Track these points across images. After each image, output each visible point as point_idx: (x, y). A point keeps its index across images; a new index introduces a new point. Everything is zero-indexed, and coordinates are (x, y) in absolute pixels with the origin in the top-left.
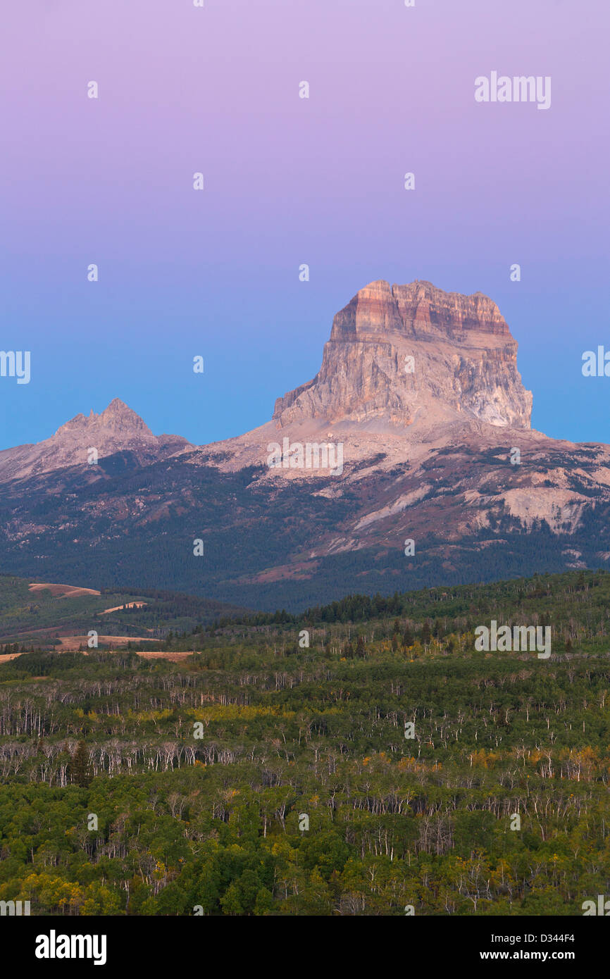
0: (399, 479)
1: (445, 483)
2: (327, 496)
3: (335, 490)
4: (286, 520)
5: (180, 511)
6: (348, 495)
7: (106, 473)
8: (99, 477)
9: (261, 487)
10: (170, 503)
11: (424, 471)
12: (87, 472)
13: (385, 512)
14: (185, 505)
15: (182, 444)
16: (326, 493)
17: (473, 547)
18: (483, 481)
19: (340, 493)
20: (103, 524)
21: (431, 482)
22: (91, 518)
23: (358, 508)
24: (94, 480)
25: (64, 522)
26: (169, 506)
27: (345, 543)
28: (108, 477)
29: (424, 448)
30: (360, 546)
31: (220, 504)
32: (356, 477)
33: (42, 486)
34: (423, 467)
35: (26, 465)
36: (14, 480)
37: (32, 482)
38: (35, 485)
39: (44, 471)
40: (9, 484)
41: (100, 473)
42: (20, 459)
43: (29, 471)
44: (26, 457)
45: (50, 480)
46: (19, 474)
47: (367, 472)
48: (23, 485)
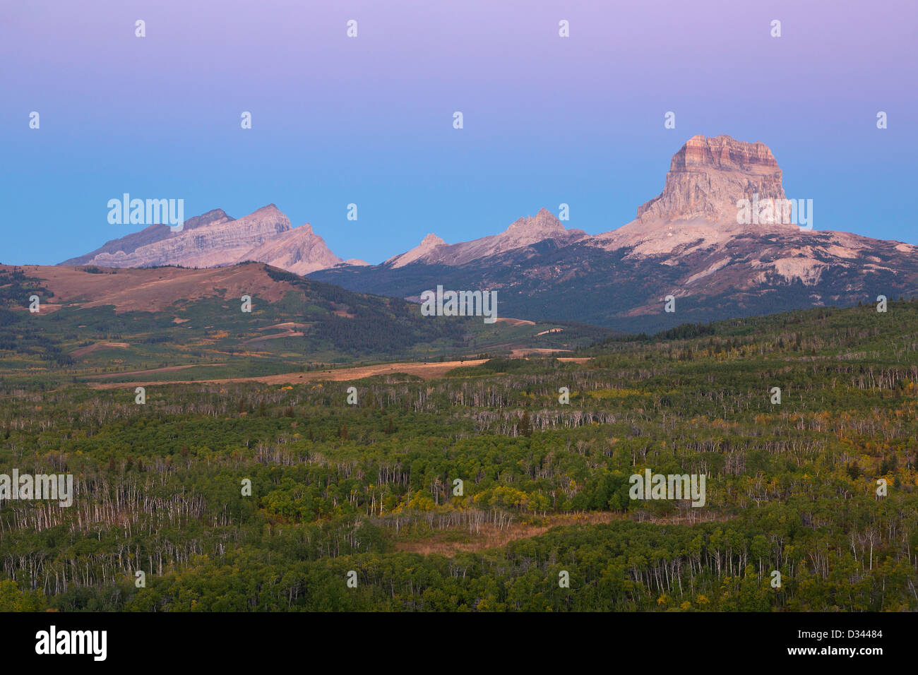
0: (712, 254)
1: (739, 256)
2: (668, 264)
3: (674, 261)
4: (645, 279)
5: (582, 274)
6: (681, 264)
7: (538, 252)
8: (534, 255)
9: (630, 260)
10: (575, 269)
11: (727, 249)
12: (526, 252)
13: (704, 274)
14: (585, 271)
15: (582, 235)
16: (668, 263)
17: (756, 293)
18: (762, 254)
19: (677, 263)
20: (536, 283)
21: (731, 255)
22: (529, 279)
23: (688, 271)
24: (530, 256)
25: (514, 281)
26: (576, 271)
27: (680, 293)
28: (539, 255)
29: (728, 235)
30: (689, 294)
31: (606, 270)
32: (687, 252)
33: (500, 261)
34: (726, 246)
35: (491, 248)
36: (484, 257)
37: (494, 258)
38: (495, 260)
39: (501, 251)
40: (481, 259)
41: (534, 252)
42: (487, 244)
43: (492, 252)
44: (490, 244)
45: (505, 256)
46: (487, 254)
47: (693, 250)
48: (489, 260)
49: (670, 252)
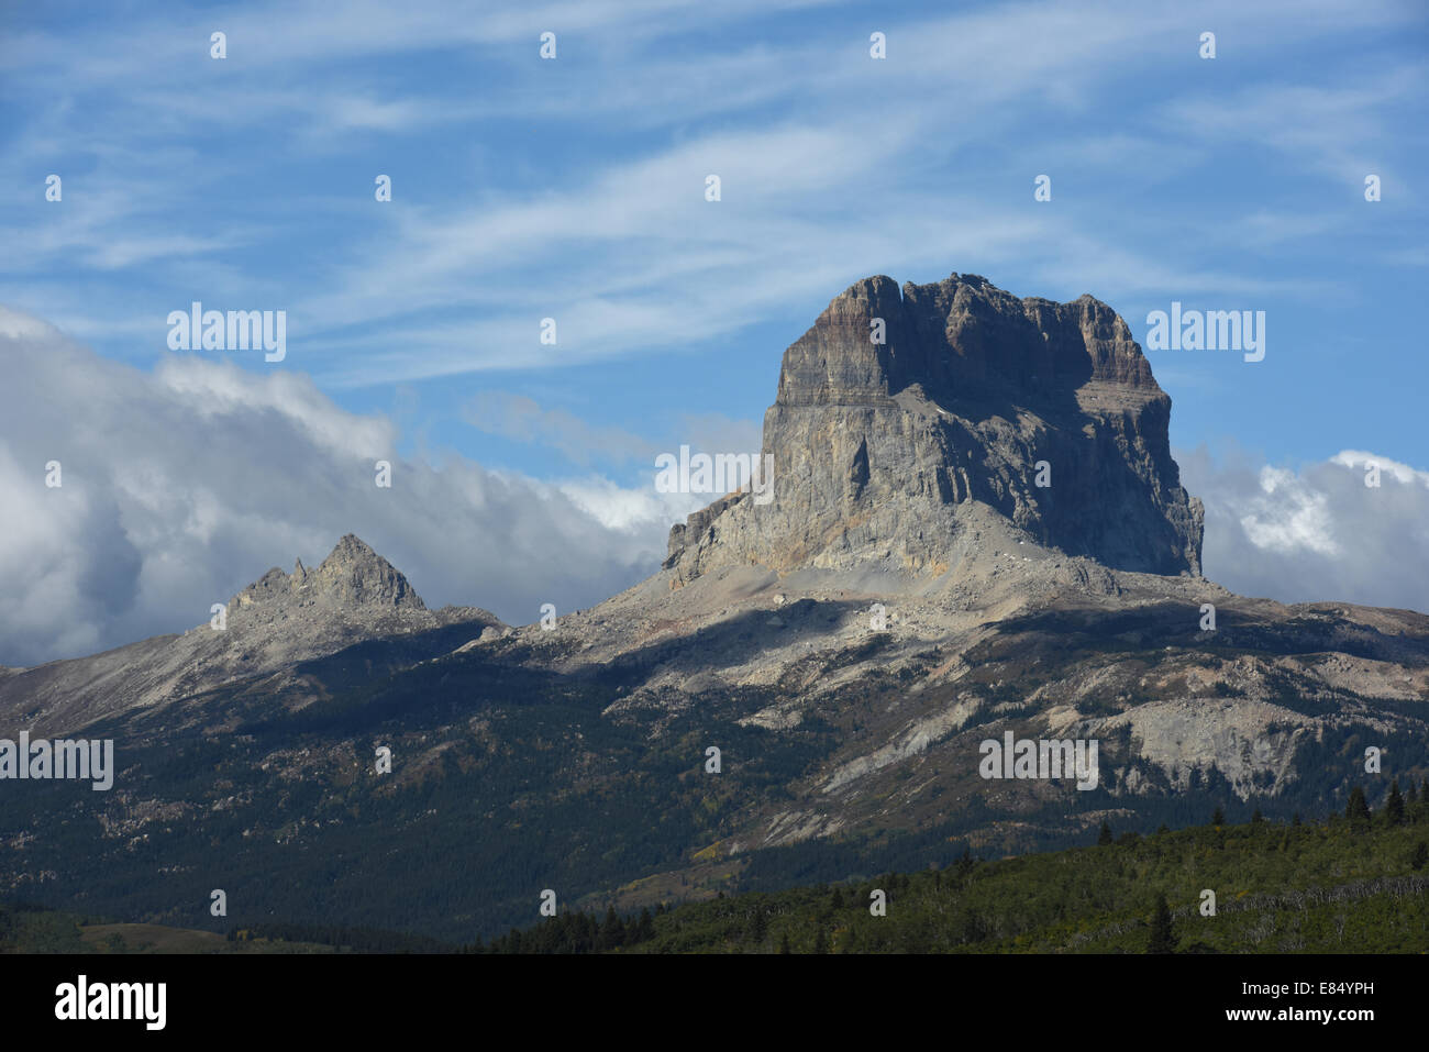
0: (917, 687)
1: (1009, 693)
2: (768, 725)
3: (786, 713)
4: (682, 777)
5: (467, 764)
6: (811, 721)
7: (328, 691)
8: (312, 700)
9: (633, 710)
10: (444, 747)
11: (967, 669)
12: (286, 690)
13: (884, 757)
14: (478, 751)
16: (765, 719)
17: (1063, 824)
18: (1083, 690)
19: (794, 718)
20: (306, 795)
21: (979, 689)
22: (280, 784)
23: (833, 747)
24: (303, 704)
25: (226, 794)
26: (443, 754)
27: (801, 824)
28: (328, 697)
29: (975, 620)
30: (831, 829)
31: (550, 746)
32: (828, 684)
33: (192, 722)
34: (967, 659)
35: (162, 680)
36: (137, 711)
37: (172, 712)
38: (178, 721)
39: (198, 691)
40: (125, 718)
41: (314, 690)
42: (148, 667)
43: (167, 690)
44: (160, 664)
45: (208, 707)
46: (151, 698)
47: (852, 674)
48: (154, 721)
49: (774, 679)
